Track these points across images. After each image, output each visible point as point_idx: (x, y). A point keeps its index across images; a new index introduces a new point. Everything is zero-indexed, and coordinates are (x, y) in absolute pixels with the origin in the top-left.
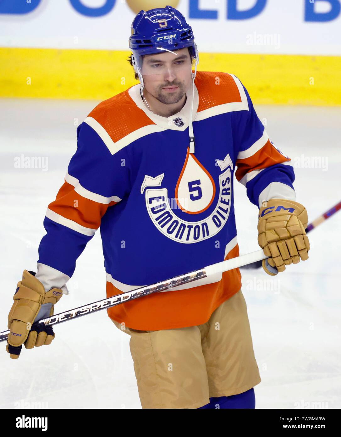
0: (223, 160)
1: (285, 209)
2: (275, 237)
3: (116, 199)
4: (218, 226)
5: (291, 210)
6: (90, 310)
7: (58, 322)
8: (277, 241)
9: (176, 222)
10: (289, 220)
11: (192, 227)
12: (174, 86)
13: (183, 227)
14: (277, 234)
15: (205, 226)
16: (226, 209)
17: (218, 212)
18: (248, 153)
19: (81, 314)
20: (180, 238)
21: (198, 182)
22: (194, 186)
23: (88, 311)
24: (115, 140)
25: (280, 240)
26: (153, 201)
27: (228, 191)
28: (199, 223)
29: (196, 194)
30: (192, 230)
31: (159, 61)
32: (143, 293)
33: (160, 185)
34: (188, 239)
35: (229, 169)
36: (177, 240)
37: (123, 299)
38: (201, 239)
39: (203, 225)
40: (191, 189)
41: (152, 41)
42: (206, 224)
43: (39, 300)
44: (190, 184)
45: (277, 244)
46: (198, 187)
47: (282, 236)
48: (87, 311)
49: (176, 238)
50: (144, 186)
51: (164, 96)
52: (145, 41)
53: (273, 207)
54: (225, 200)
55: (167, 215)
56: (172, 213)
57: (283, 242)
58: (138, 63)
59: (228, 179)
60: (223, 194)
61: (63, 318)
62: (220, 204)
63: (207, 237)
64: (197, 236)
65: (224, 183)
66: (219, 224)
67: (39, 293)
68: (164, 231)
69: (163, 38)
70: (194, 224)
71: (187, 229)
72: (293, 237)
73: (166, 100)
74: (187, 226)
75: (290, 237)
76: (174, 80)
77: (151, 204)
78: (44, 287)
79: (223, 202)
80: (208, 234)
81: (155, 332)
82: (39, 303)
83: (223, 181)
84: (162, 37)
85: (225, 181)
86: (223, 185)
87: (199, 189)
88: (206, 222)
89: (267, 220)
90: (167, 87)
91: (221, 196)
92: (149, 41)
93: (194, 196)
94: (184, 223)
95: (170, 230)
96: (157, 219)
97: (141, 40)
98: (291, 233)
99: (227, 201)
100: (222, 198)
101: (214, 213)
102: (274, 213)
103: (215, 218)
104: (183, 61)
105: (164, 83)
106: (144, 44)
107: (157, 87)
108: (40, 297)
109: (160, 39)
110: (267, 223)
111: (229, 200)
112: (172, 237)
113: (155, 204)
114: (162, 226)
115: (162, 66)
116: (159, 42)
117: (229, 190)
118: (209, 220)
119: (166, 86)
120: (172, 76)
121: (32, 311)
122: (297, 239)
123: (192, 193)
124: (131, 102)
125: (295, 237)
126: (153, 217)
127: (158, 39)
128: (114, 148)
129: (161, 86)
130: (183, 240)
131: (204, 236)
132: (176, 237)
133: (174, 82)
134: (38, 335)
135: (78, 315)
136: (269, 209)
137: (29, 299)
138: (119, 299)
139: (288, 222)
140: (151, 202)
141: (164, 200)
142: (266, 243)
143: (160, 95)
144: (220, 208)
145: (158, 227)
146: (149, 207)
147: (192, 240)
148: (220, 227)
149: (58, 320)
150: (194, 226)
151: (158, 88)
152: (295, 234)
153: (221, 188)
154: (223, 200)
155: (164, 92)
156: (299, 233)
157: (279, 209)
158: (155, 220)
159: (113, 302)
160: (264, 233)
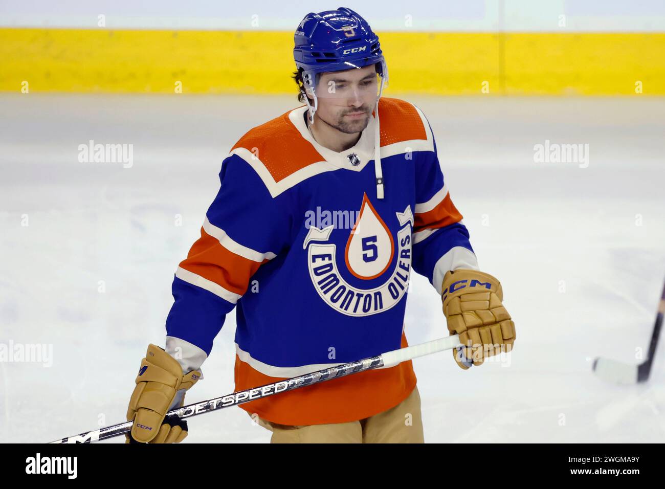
0: (403, 212)
1: (482, 284)
2: (478, 321)
3: (271, 255)
4: (395, 298)
5: (488, 286)
6: (235, 401)
7: (195, 414)
8: (478, 326)
9: (343, 287)
10: (490, 298)
11: (362, 295)
12: (359, 112)
13: (350, 295)
14: (480, 318)
15: (378, 296)
16: (405, 277)
17: (395, 279)
18: (428, 206)
19: (224, 405)
20: (346, 309)
21: (374, 239)
22: (369, 243)
23: (233, 402)
24: (277, 179)
25: (484, 325)
26: (317, 259)
27: (408, 254)
28: (372, 292)
29: (370, 253)
30: (362, 300)
31: (344, 81)
32: (303, 383)
33: (327, 240)
34: (355, 311)
35: (409, 225)
36: (342, 311)
37: (278, 390)
38: (372, 312)
39: (376, 294)
40: (365, 248)
41: (337, 54)
42: (379, 293)
43: (176, 385)
44: (365, 241)
45: (480, 331)
46: (374, 245)
47: (486, 320)
48: (231, 402)
49: (340, 309)
50: (309, 239)
51: (346, 124)
52: (327, 55)
53: (466, 281)
54: (404, 264)
55: (332, 278)
56: (339, 276)
57: (487, 328)
58: (313, 82)
59: (408, 237)
60: (402, 256)
61: (201, 410)
62: (398, 269)
63: (379, 311)
64: (367, 308)
65: (403, 242)
66: (395, 294)
67: (175, 375)
68: (326, 298)
69: (351, 50)
70: (365, 292)
71: (355, 298)
72: (498, 322)
73: (348, 128)
74: (355, 294)
75: (496, 322)
76: (362, 105)
77: (313, 263)
78: (181, 368)
79: (402, 267)
80: (381, 307)
81: (306, 427)
82: (175, 388)
83: (402, 240)
84: (349, 50)
85: (404, 240)
86: (403, 245)
87: (374, 248)
88: (380, 290)
89: (460, 297)
90: (352, 113)
91: (399, 259)
92: (333, 55)
93: (368, 256)
94: (352, 290)
95: (335, 298)
96: (320, 283)
97: (322, 53)
98: (497, 318)
99: (406, 266)
100: (401, 262)
101: (391, 280)
102: (468, 289)
103: (392, 287)
104: (370, 82)
105: (347, 109)
106: (324, 57)
107: (338, 113)
108: (176, 381)
109: (347, 52)
110: (461, 302)
111: (409, 265)
112: (336, 306)
113: (319, 262)
114: (325, 292)
115: (345, 88)
116: (345, 55)
117: (409, 252)
118: (384, 289)
119: (350, 112)
120: (360, 101)
121: (166, 398)
122: (503, 324)
123: (365, 252)
124: (293, 131)
125: (502, 322)
126: (315, 279)
127: (345, 53)
128: (276, 188)
129: (343, 112)
130: (350, 312)
131: (376, 309)
132: (341, 307)
133: (360, 108)
134: (171, 430)
135: (220, 406)
136: (461, 283)
137: (163, 382)
138: (273, 390)
139: (489, 301)
140: (314, 261)
141: (330, 259)
142: (465, 328)
143: (341, 123)
144: (398, 274)
145: (320, 292)
146: (312, 266)
147: (360, 313)
148: (398, 299)
149: (195, 411)
150: (365, 295)
151: (339, 115)
152: (502, 319)
153: (401, 248)
154: (402, 264)
155: (347, 119)
156: (506, 318)
157: (474, 283)
158: (317, 284)
159: (265, 393)
160: (460, 316)
